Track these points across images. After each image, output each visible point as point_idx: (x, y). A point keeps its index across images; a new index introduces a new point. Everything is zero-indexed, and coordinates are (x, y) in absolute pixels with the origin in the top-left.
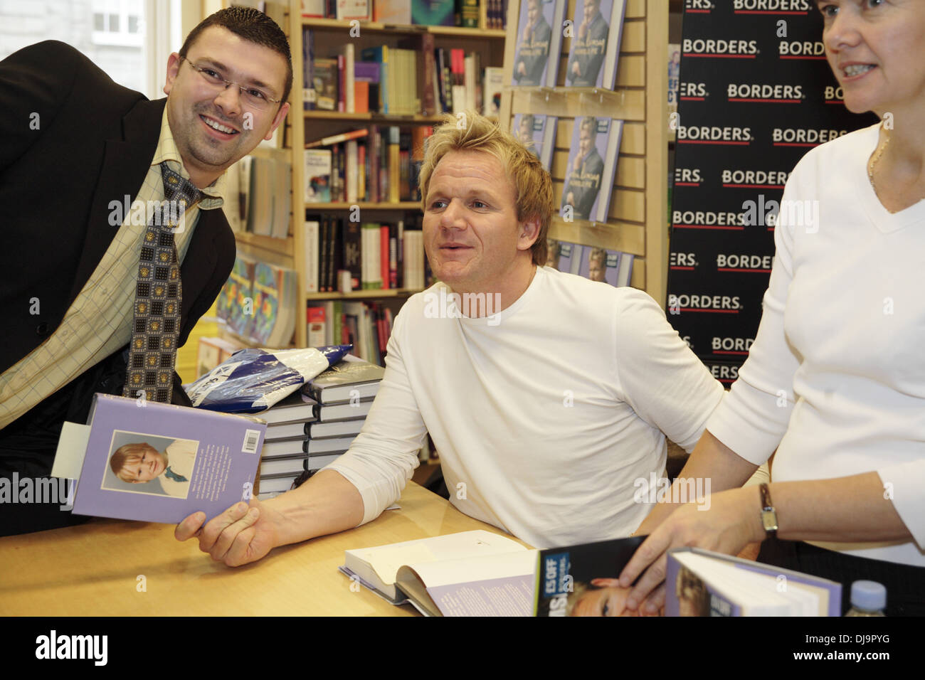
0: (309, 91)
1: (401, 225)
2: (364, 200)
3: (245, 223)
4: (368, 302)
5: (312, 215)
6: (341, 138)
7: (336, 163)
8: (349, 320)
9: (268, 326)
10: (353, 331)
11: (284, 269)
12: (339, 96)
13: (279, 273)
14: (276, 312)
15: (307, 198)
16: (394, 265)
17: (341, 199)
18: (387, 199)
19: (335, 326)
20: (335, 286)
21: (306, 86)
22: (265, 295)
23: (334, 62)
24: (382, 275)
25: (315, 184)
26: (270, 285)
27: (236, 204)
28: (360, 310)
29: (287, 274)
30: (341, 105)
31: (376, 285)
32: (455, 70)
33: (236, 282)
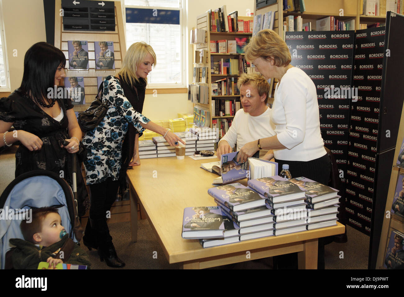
0: (212, 70)
1: (235, 100)
2: (226, 95)
3: (198, 101)
4: (227, 118)
5: (213, 98)
6: (220, 80)
7: (219, 86)
8: (222, 123)
9: (203, 124)
10: (223, 126)
11: (207, 111)
12: (220, 71)
13: (206, 112)
14: (205, 121)
15: (212, 94)
16: (233, 110)
17: (220, 95)
18: (231, 94)
19: (219, 125)
20: (219, 115)
21: (212, 69)
22: (203, 117)
23: (219, 63)
24: (230, 112)
25: (214, 91)
26: (204, 115)
27: (196, 96)
28: (225, 120)
29: (208, 112)
30: (220, 73)
31: (229, 115)
32: (247, 64)
33: (197, 114)
